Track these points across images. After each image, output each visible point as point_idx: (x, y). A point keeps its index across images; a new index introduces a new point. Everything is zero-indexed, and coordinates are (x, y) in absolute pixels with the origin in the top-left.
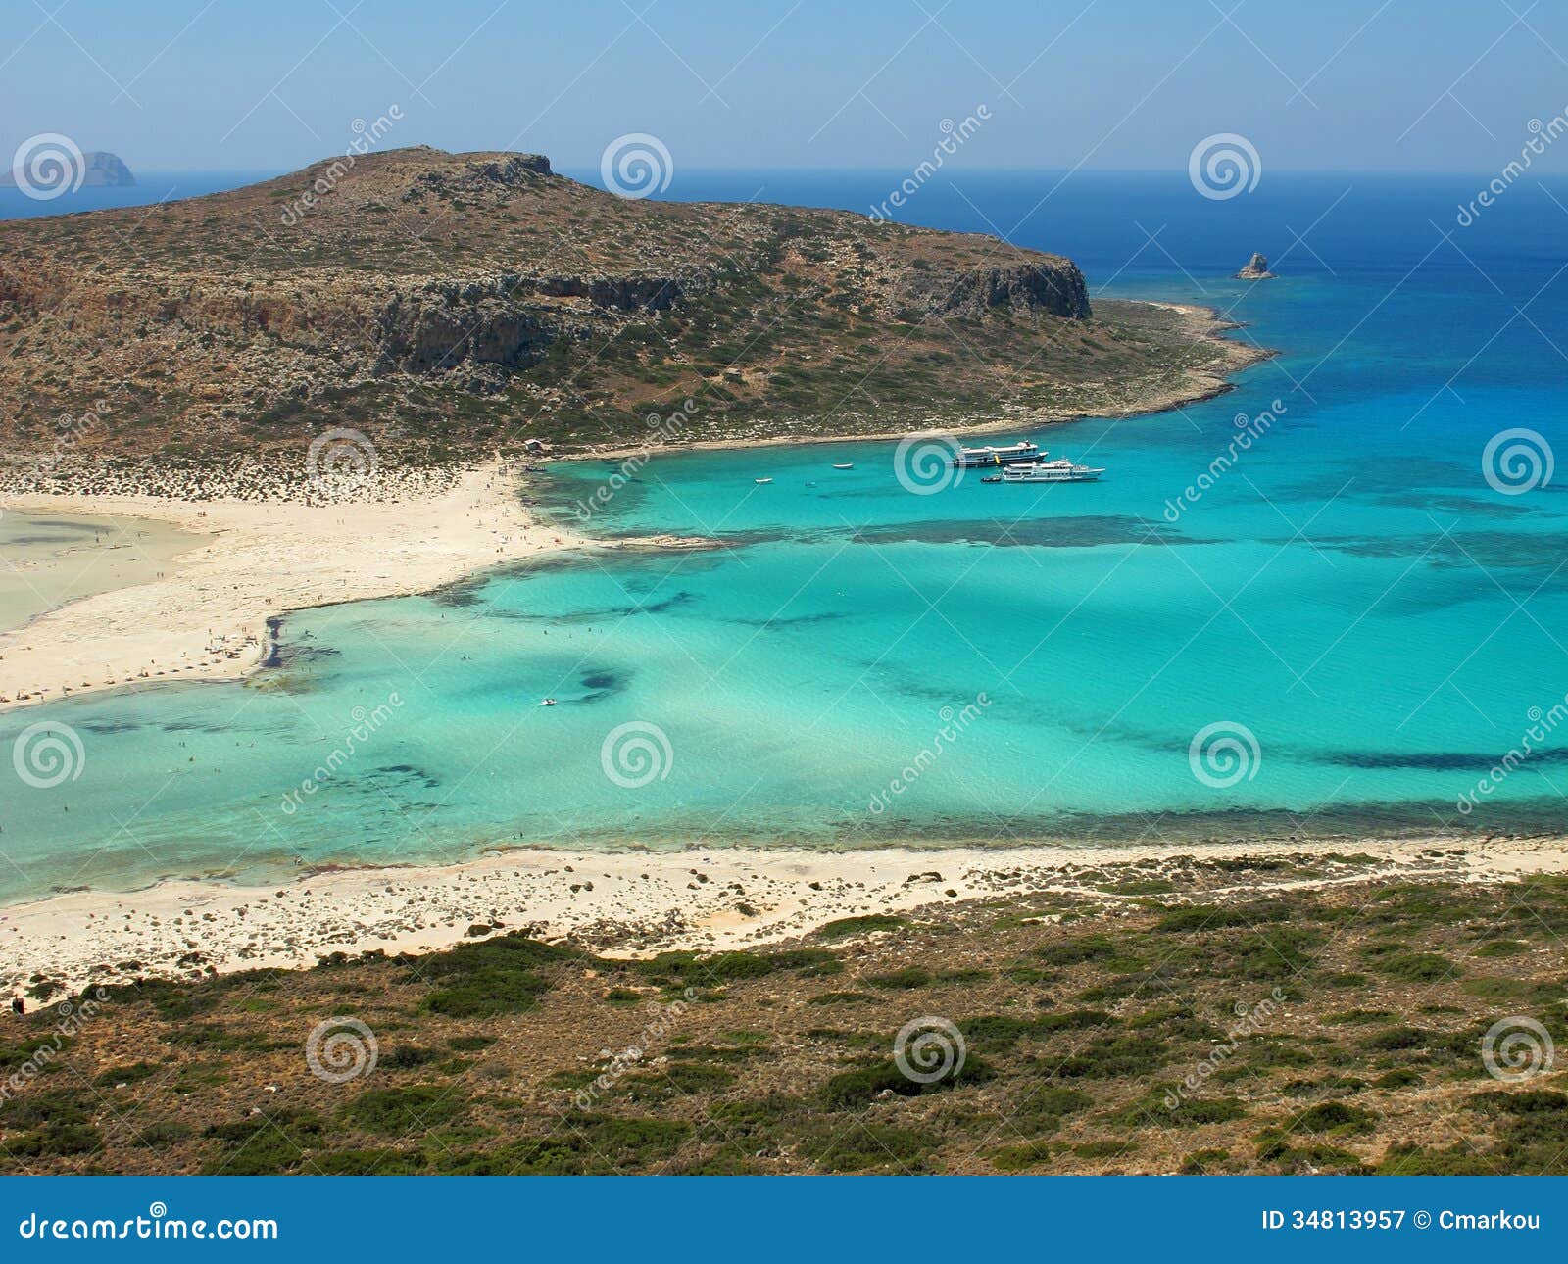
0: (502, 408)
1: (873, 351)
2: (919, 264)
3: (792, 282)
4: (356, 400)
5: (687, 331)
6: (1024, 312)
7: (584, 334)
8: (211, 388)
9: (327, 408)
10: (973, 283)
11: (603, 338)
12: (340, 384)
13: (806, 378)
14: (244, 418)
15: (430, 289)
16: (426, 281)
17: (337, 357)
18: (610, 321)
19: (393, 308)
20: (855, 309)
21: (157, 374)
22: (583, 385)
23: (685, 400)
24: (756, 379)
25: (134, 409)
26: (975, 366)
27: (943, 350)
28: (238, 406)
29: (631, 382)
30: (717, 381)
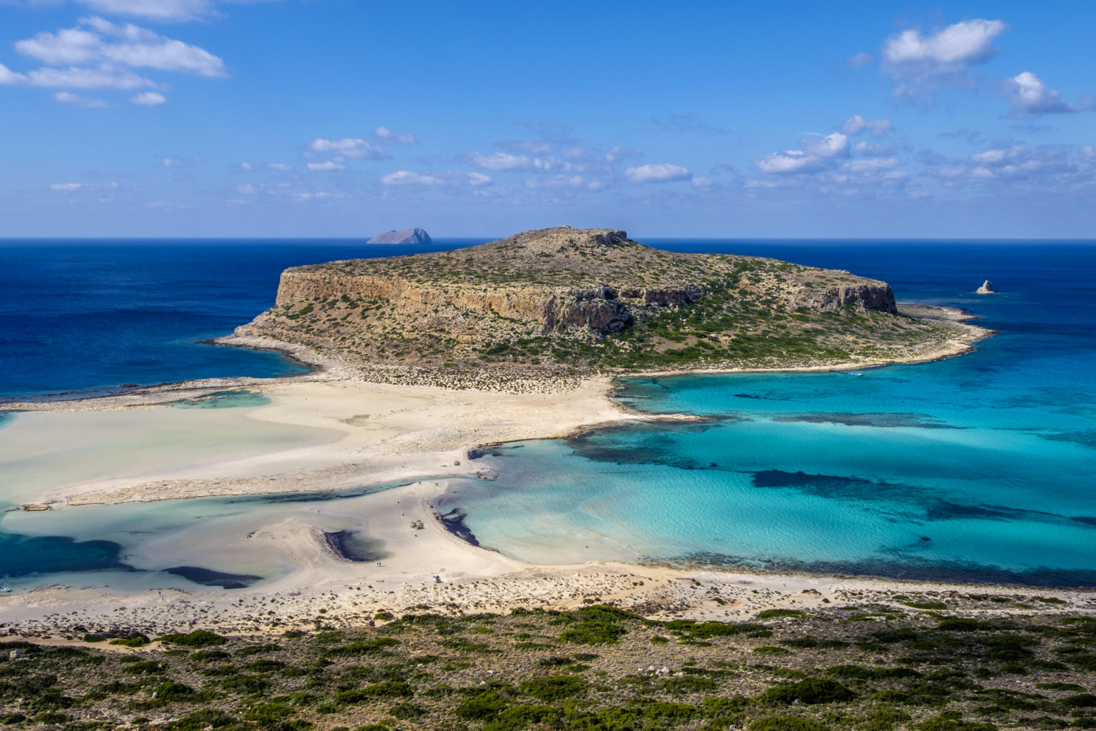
0: (602, 350)
1: (784, 327)
2: (808, 285)
3: (744, 293)
4: (533, 345)
5: (691, 316)
6: (863, 309)
7: (641, 316)
8: (466, 337)
9: (519, 347)
10: (836, 294)
11: (651, 318)
12: (525, 337)
13: (749, 339)
14: (481, 352)
15: (570, 293)
16: (567, 290)
17: (525, 324)
18: (654, 310)
20: (775, 306)
21: (442, 330)
22: (640, 340)
23: (690, 350)
24: (725, 340)
25: (431, 346)
26: (836, 335)
27: (819, 327)
28: (478, 346)
29: (663, 340)
30: (705, 340)
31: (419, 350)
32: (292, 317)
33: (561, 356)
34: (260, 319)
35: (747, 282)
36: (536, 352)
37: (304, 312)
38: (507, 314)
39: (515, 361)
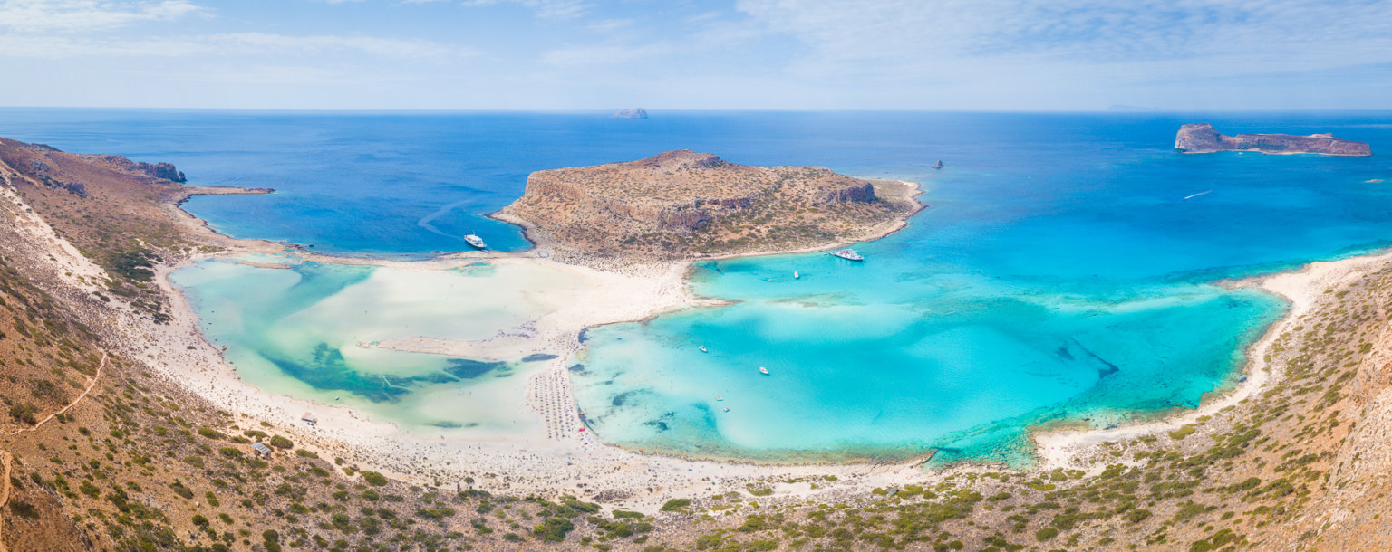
0: (691, 241)
1: (802, 218)
2: (820, 188)
3: (783, 195)
4: (650, 238)
5: (749, 214)
6: (850, 202)
7: (718, 216)
8: (614, 232)
9: (642, 240)
10: (835, 194)
11: (723, 217)
12: (647, 232)
13: (779, 229)
14: (620, 242)
15: (674, 206)
16: (672, 203)
17: (647, 225)
18: (726, 212)
19: (662, 212)
20: (800, 203)
21: (601, 226)
22: (715, 233)
23: (743, 239)
24: (764, 230)
25: (594, 236)
26: (831, 222)
27: (823, 216)
28: (619, 238)
29: (729, 232)
30: (753, 231)
31: (587, 238)
32: (530, 205)
33: (666, 245)
34: (515, 204)
35: (788, 187)
36: (651, 243)
37: (537, 202)
38: (638, 218)
39: (638, 249)
